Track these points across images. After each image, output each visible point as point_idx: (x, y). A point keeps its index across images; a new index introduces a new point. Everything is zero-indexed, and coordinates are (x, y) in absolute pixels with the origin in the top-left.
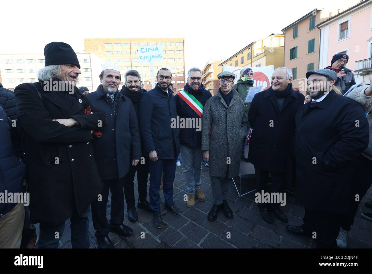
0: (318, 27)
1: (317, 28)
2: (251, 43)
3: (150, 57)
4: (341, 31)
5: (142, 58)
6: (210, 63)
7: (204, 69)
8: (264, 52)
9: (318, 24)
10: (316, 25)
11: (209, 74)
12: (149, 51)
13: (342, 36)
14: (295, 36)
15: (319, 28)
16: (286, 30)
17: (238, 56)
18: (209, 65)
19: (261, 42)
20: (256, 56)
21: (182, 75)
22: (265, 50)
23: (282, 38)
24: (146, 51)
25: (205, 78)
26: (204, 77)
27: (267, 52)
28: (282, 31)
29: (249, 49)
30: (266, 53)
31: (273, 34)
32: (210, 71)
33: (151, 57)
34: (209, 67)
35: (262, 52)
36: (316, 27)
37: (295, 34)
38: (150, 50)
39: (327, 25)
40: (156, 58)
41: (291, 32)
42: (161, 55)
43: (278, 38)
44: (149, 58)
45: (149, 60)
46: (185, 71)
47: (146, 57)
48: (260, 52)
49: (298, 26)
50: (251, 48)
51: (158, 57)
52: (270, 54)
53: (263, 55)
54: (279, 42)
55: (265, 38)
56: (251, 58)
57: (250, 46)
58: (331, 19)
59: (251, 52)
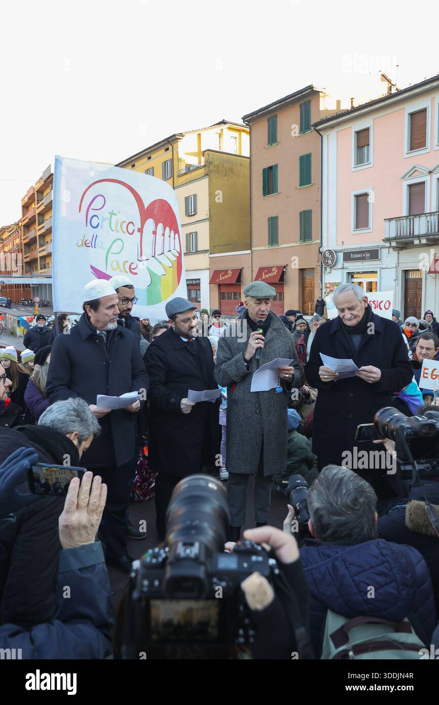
0: (317, 128)
1: (315, 129)
2: (172, 137)
4: (358, 148)
8: (205, 166)
9: (316, 121)
10: (312, 124)
13: (360, 159)
15: (318, 131)
16: (251, 119)
17: (137, 164)
19: (195, 136)
20: (185, 174)
22: (206, 161)
23: (243, 134)
26: (38, 211)
27: (211, 166)
28: (244, 118)
29: (167, 149)
30: (209, 170)
31: (224, 122)
34: (51, 182)
35: (200, 163)
36: (312, 128)
37: (272, 135)
39: (332, 127)
41: (262, 128)
43: (236, 134)
48: (194, 161)
49: (276, 116)
50: (170, 148)
52: (218, 173)
53: (201, 172)
54: (238, 146)
55: (205, 128)
56: (172, 176)
57: (169, 142)
58: (340, 118)
59: (172, 160)
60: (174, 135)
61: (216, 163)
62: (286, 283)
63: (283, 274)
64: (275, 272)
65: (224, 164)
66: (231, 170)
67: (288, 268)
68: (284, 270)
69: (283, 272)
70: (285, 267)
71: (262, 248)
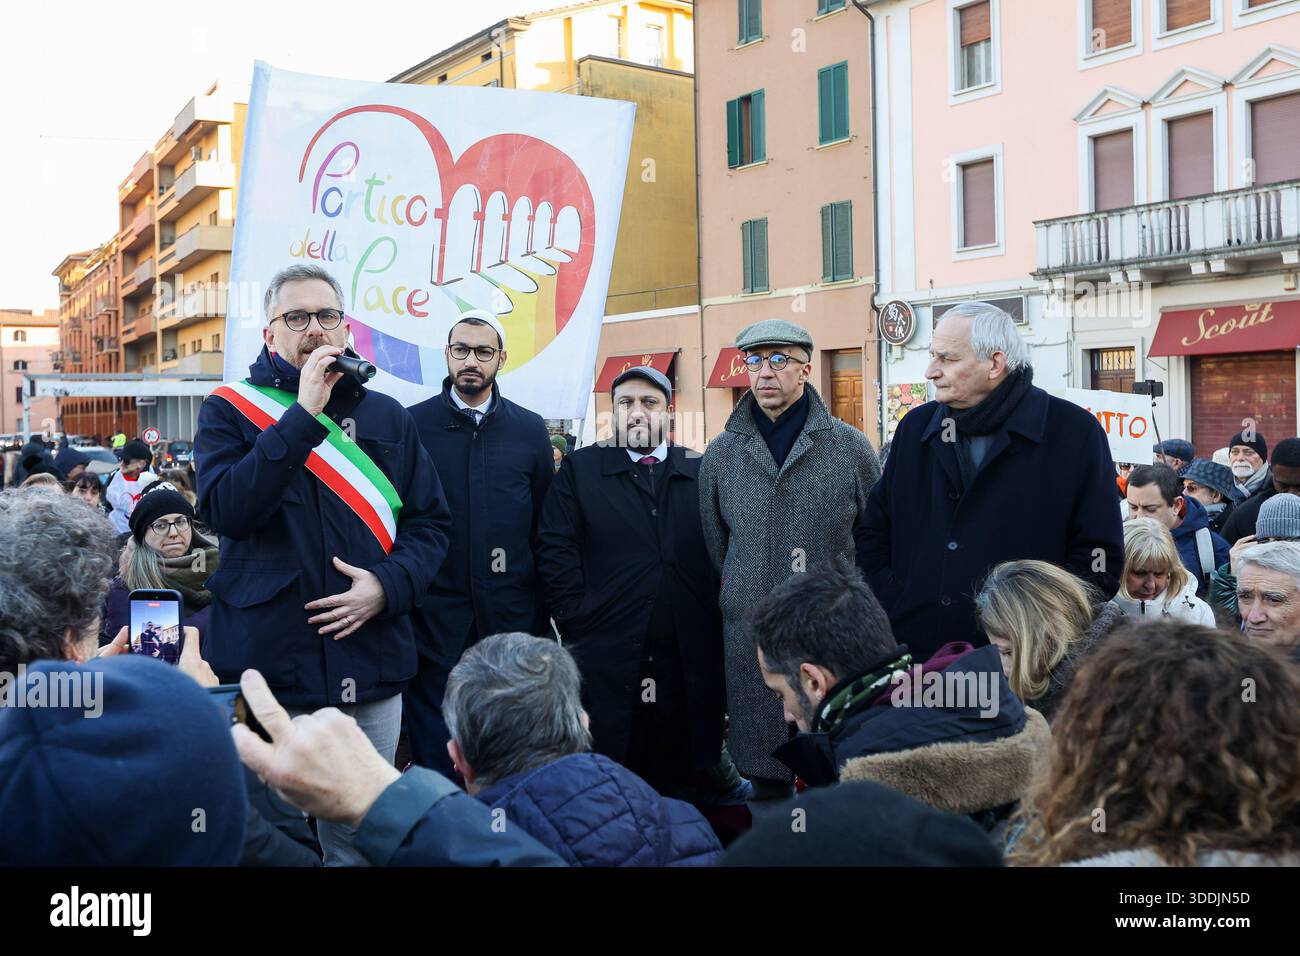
0: (858, 1)
1: (856, 4)
2: (499, 25)
4: (962, 47)
6: (203, 114)
7: (159, 154)
11: (202, 196)
13: (968, 75)
14: (750, 26)
15: (862, 8)
18: (198, 135)
19: (558, 22)
22: (586, 85)
23: (678, 18)
25: (170, 222)
26: (160, 214)
29: (488, 56)
32: (206, 172)
34: (196, 141)
36: (849, 1)
37: (750, 18)
43: (661, 19)
50: (495, 52)
57: (492, 39)
60: (505, 22)
61: (610, 90)
65: (631, 90)
66: (648, 107)
71: (728, 299)
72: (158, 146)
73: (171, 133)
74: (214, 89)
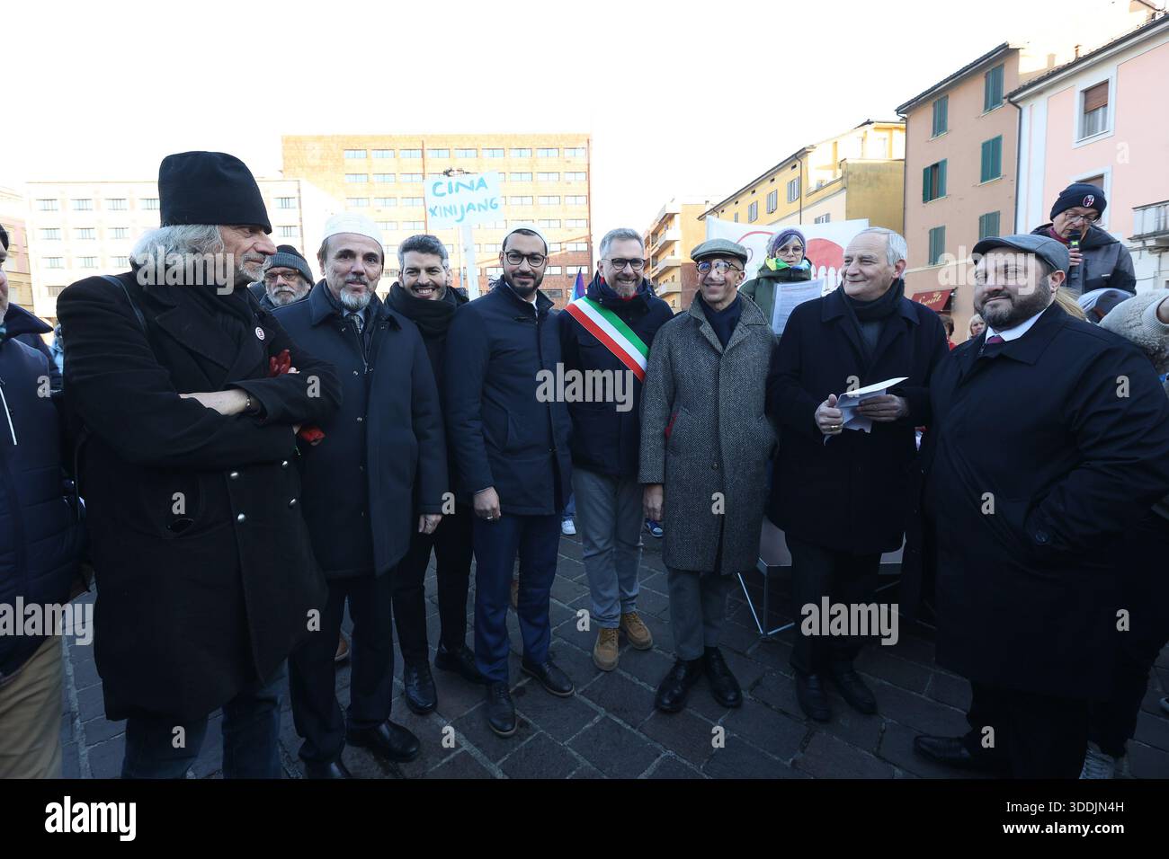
0: (1012, 100)
1: (1010, 102)
2: (800, 151)
3: (462, 207)
4: (1085, 113)
5: (437, 212)
6: (670, 211)
7: (652, 230)
8: (842, 178)
9: (1012, 90)
10: (1004, 95)
11: (668, 244)
12: (457, 190)
13: (1089, 129)
14: (940, 126)
15: (1014, 104)
16: (908, 109)
17: (757, 189)
18: (669, 218)
19: (830, 145)
20: (816, 191)
21: (584, 247)
22: (844, 172)
23: (896, 133)
24: (451, 192)
25: (655, 256)
26: (652, 254)
27: (850, 177)
28: (898, 111)
29: (795, 167)
30: (848, 183)
31: (869, 123)
32: (670, 234)
33: (465, 208)
34: (666, 222)
35: (835, 176)
36: (1005, 101)
37: (940, 123)
38: (460, 187)
39: (1040, 92)
40: (480, 210)
41: (926, 117)
42: (494, 202)
43: (886, 134)
44: (459, 211)
45: (459, 217)
46: (590, 235)
47: (451, 210)
48: (828, 176)
49: (947, 96)
50: (798, 164)
51: (485, 209)
52: (859, 184)
53: (839, 185)
54: (887, 148)
55: (843, 135)
56: (800, 196)
57: (797, 158)
58: (1053, 77)
59: (800, 179)
60: (804, 149)
61: (857, 173)
62: (955, 311)
63: (950, 299)
64: (937, 297)
65: (869, 172)
66: (878, 178)
67: (958, 292)
68: (952, 294)
69: (950, 297)
70: (953, 291)
71: (920, 269)
72: (651, 226)
73: (656, 220)
74: (673, 199)
